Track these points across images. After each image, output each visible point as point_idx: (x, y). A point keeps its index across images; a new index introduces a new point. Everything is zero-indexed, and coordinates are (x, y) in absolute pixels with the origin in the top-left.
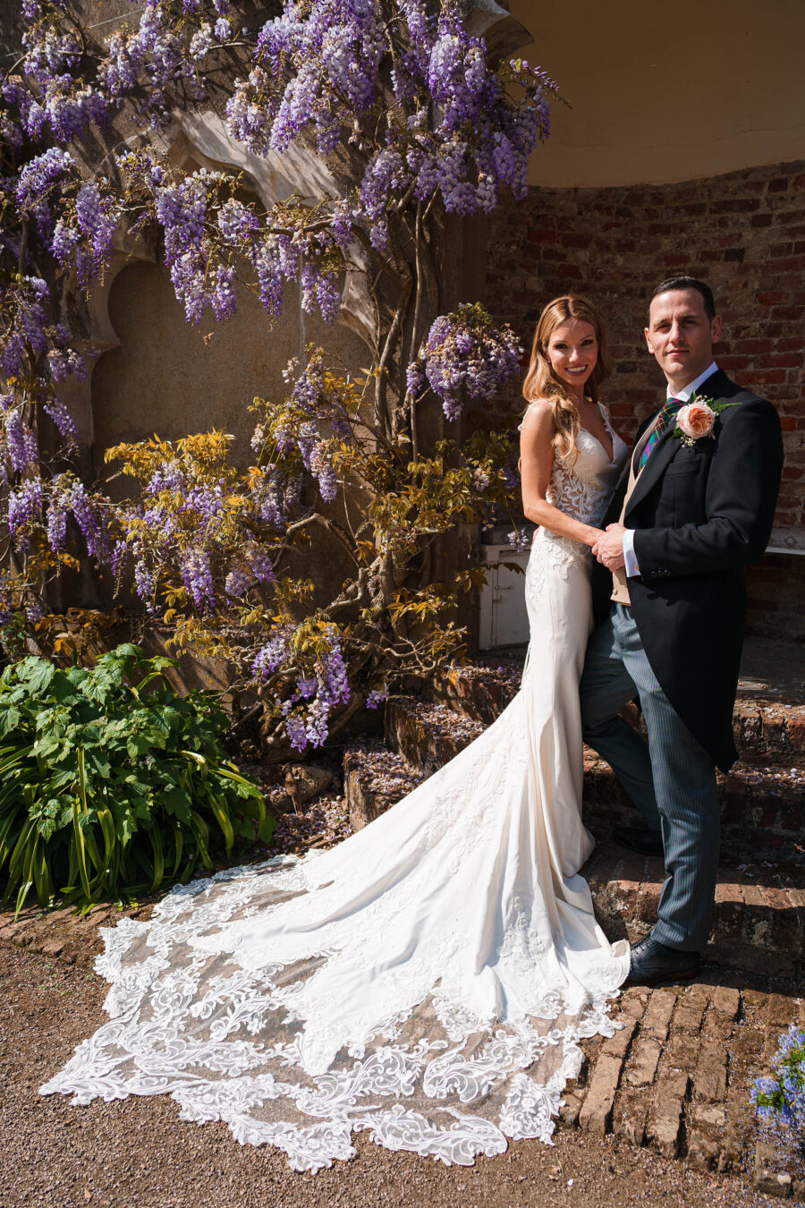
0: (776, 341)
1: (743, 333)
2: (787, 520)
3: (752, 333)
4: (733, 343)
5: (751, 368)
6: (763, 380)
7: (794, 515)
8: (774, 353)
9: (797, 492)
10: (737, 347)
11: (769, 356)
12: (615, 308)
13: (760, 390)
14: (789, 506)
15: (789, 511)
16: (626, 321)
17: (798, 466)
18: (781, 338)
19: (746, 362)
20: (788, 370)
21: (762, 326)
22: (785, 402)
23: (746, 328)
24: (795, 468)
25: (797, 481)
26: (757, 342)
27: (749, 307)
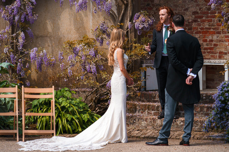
0: (210, 12)
1: (201, 9)
2: (215, 57)
3: (204, 10)
4: (199, 12)
5: (204, 18)
6: (207, 21)
7: (217, 56)
8: (209, 15)
9: (217, 50)
10: (200, 13)
11: (208, 15)
12: (169, 2)
13: (207, 24)
14: (215, 53)
15: (215, 55)
16: (172, 5)
17: (217, 43)
18: (211, 11)
19: (203, 17)
20: (213, 19)
21: (206, 8)
22: (213, 27)
23: (202, 8)
24: (216, 44)
25: (217, 47)
26: (205, 12)
27: (203, 3)
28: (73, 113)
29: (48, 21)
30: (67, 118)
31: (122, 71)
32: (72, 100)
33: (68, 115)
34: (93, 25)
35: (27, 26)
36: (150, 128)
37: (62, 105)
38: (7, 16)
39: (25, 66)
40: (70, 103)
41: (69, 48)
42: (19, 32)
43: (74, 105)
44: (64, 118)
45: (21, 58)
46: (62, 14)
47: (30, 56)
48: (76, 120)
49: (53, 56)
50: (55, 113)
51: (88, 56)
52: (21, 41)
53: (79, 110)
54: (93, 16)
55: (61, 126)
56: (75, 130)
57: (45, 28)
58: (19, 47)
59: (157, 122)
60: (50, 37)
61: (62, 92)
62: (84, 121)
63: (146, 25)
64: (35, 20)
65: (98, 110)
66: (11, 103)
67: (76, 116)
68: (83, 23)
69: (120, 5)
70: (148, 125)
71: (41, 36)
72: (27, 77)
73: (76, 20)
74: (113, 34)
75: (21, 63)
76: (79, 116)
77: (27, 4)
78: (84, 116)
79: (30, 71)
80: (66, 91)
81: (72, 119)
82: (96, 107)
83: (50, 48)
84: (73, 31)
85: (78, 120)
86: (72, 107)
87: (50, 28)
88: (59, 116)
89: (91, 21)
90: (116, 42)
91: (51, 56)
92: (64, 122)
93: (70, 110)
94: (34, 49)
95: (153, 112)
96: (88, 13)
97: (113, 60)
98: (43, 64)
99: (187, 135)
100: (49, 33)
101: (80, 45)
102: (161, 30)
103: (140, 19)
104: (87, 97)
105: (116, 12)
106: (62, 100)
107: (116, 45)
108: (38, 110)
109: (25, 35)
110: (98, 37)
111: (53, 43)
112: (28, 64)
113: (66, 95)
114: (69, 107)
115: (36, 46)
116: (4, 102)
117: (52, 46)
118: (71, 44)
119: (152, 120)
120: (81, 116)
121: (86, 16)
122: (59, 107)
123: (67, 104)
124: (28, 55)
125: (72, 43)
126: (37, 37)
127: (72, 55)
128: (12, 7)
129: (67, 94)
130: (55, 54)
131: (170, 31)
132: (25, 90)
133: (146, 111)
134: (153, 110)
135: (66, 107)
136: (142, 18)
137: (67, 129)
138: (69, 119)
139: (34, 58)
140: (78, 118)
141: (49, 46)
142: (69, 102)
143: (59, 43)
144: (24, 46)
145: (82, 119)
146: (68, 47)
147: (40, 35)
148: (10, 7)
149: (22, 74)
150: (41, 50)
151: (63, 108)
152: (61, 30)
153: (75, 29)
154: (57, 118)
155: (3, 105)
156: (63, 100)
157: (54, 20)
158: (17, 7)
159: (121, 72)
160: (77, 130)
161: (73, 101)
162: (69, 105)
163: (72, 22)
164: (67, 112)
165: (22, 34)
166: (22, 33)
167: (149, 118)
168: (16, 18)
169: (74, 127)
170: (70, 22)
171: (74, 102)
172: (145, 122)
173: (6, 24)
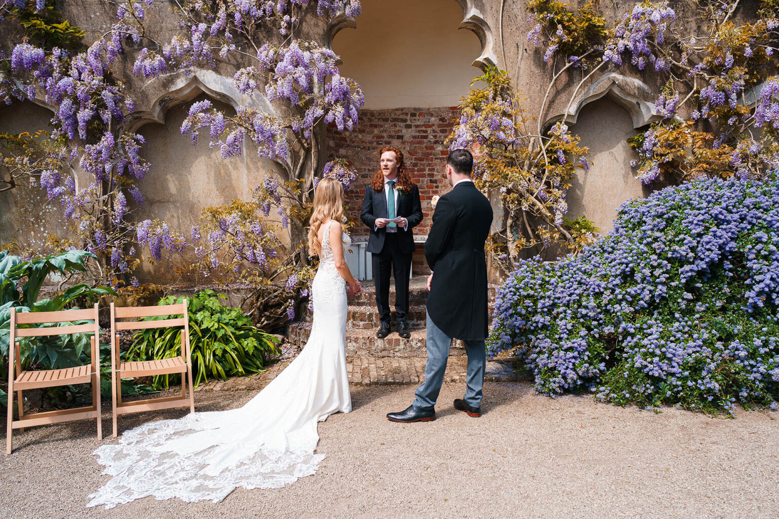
28: (226, 340)
29: (169, 177)
30: (214, 352)
31: (339, 268)
32: (222, 312)
33: (216, 344)
34: (248, 183)
35: (129, 182)
36: (363, 353)
37: (204, 327)
38: (90, 165)
39: (127, 254)
40: (219, 321)
41: (212, 221)
42: (115, 192)
43: (226, 324)
44: (208, 351)
45: (119, 238)
46: (194, 165)
47: (136, 234)
48: (232, 353)
49: (180, 233)
50: (191, 341)
51: (250, 235)
52: (118, 207)
53: (238, 333)
54: (248, 168)
55: (202, 369)
56: (230, 370)
57: (165, 188)
58: (115, 220)
59: (376, 344)
60: (174, 202)
61: (201, 298)
62: (247, 353)
63: (346, 181)
64: (145, 172)
65: (266, 322)
66: (84, 341)
67: (231, 346)
68: (230, 180)
69: (296, 150)
70: (359, 348)
71: (159, 201)
72: (133, 271)
73: (218, 174)
74: (321, 190)
75: (119, 247)
76: (237, 344)
77: (127, 142)
78: (246, 342)
79: (138, 260)
80: (210, 296)
81: (225, 351)
82: (261, 317)
83: (175, 221)
84: (215, 192)
85: (236, 353)
86: (223, 328)
87: (173, 188)
88: (197, 348)
89: (245, 176)
90: (327, 206)
91: (178, 234)
92: (209, 360)
93: (220, 334)
94: (145, 222)
95: (362, 323)
96: (240, 164)
97: (319, 245)
98: (163, 247)
99: (476, 395)
100: (172, 195)
101: (232, 215)
102: (383, 188)
103: (335, 171)
104: (245, 300)
105: (289, 161)
106: (202, 317)
107: (326, 212)
108: (154, 336)
109: (126, 197)
110: (263, 200)
111: (180, 212)
112: (132, 248)
113: (210, 305)
114: (218, 329)
115: (149, 217)
116: (67, 340)
117: (178, 217)
118: (214, 213)
119: (368, 341)
120: (240, 343)
121: (236, 168)
122: (196, 328)
123: (212, 323)
124: (132, 233)
125: (217, 212)
126: (152, 203)
127: (217, 232)
128: (98, 148)
129: (212, 303)
130: (183, 229)
131: (398, 190)
132: (117, 312)
133: (350, 321)
134: (361, 320)
135: (212, 329)
136: (338, 170)
137: (215, 372)
138: (219, 352)
139: (145, 238)
140: (235, 349)
141: (173, 216)
142: (216, 320)
143: (191, 211)
144: (126, 217)
145: (244, 349)
146: (210, 218)
147: (157, 199)
148: (93, 148)
149: (121, 268)
150: (158, 224)
151: (205, 331)
152: (193, 191)
153: (217, 190)
154: (194, 352)
155: (66, 347)
156: (205, 317)
157: (181, 175)
158: (108, 148)
159: (336, 269)
160: (235, 371)
161: (224, 316)
162: (216, 326)
163: (212, 179)
164: (214, 337)
165: (120, 196)
166: (121, 193)
167: (361, 337)
168: (108, 167)
169: (228, 366)
170: (209, 178)
171: (226, 317)
172: (355, 344)
173: (91, 180)
